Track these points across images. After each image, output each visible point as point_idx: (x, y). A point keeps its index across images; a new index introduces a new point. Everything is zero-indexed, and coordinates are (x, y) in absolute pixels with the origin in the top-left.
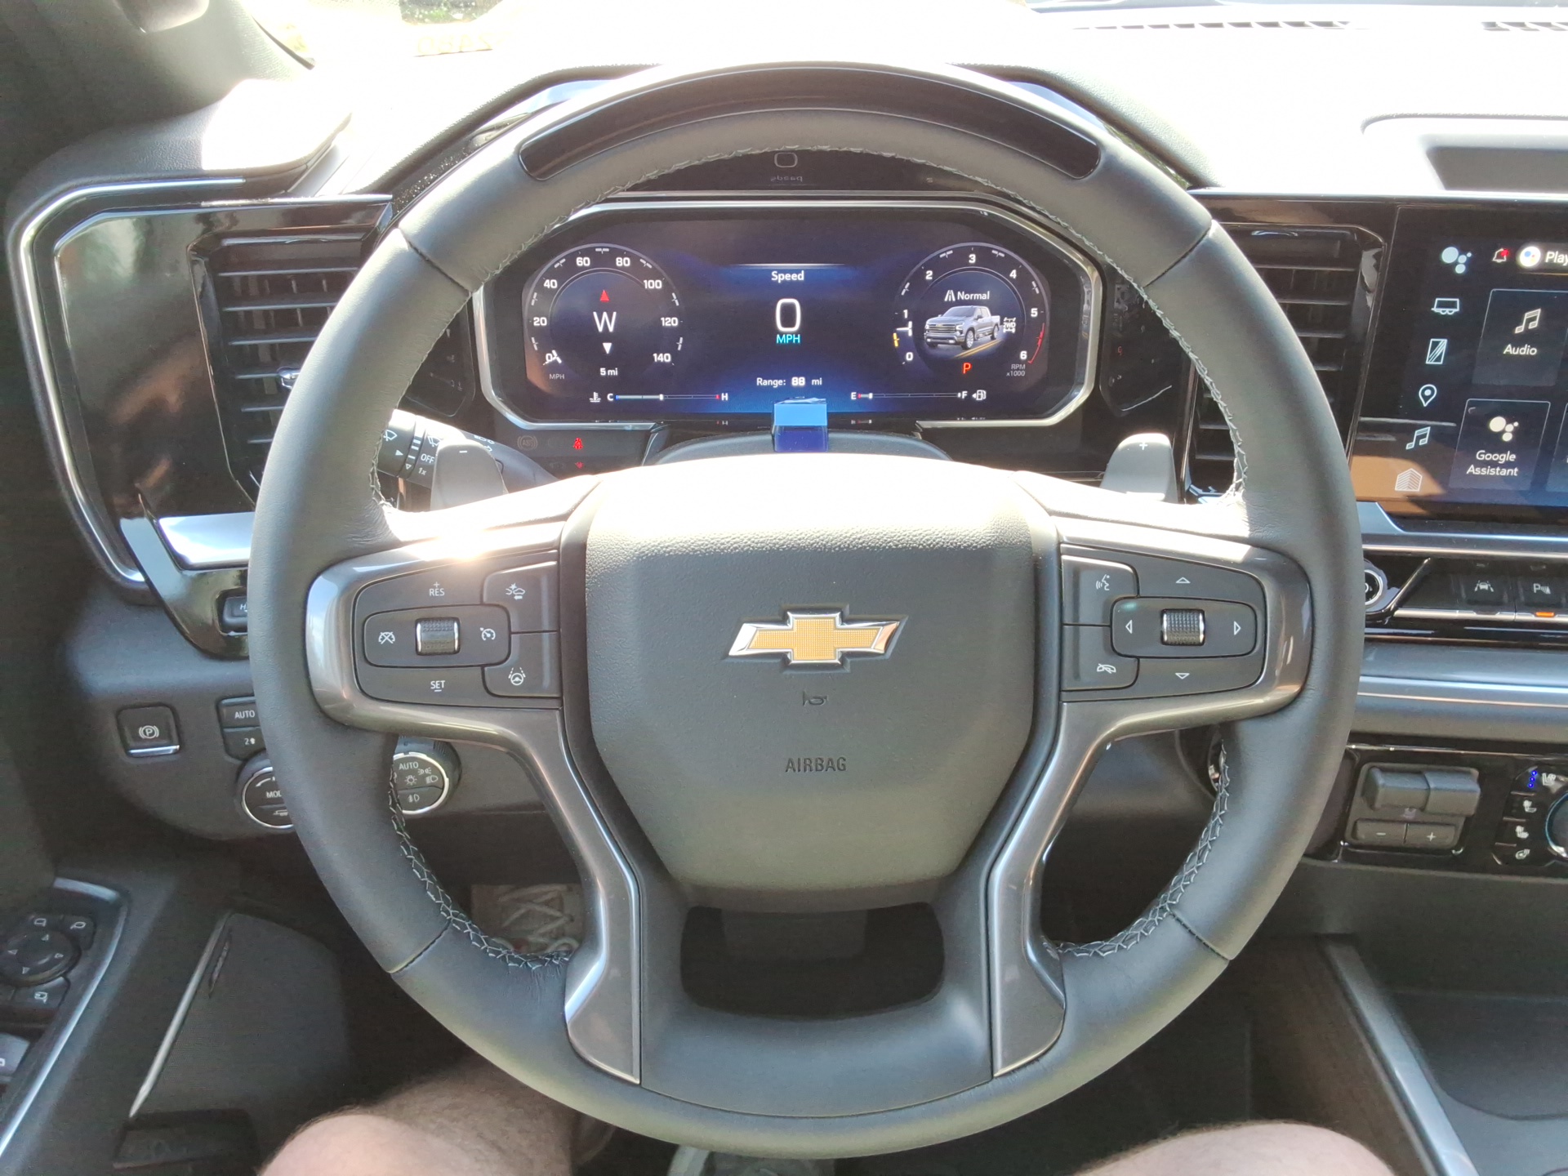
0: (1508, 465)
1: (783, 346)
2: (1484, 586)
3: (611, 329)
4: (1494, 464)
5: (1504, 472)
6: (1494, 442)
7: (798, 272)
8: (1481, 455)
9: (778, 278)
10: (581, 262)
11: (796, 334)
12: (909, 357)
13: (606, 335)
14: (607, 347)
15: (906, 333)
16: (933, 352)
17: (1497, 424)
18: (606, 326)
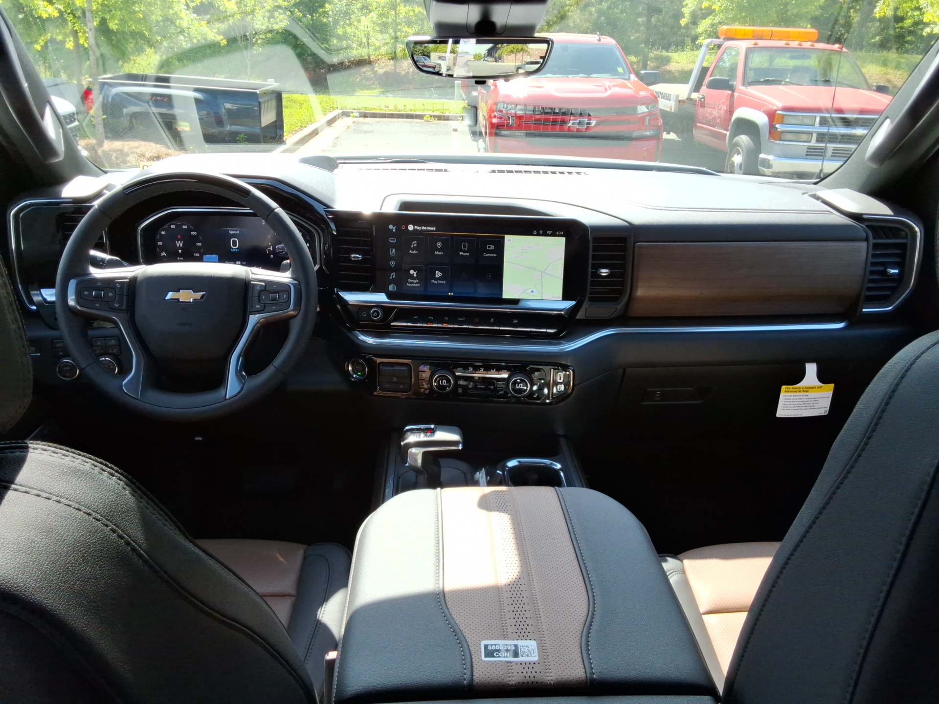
0: (417, 283)
1: (233, 252)
2: (416, 317)
3: (181, 246)
4: (413, 283)
5: (416, 285)
6: (412, 277)
7: (237, 231)
8: (410, 281)
9: (231, 232)
10: (172, 226)
11: (237, 249)
12: (272, 256)
13: (180, 247)
14: (180, 251)
15: (270, 249)
16: (280, 255)
17: (412, 272)
18: (179, 245)
